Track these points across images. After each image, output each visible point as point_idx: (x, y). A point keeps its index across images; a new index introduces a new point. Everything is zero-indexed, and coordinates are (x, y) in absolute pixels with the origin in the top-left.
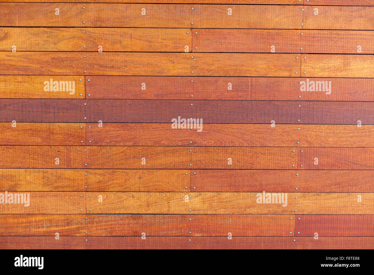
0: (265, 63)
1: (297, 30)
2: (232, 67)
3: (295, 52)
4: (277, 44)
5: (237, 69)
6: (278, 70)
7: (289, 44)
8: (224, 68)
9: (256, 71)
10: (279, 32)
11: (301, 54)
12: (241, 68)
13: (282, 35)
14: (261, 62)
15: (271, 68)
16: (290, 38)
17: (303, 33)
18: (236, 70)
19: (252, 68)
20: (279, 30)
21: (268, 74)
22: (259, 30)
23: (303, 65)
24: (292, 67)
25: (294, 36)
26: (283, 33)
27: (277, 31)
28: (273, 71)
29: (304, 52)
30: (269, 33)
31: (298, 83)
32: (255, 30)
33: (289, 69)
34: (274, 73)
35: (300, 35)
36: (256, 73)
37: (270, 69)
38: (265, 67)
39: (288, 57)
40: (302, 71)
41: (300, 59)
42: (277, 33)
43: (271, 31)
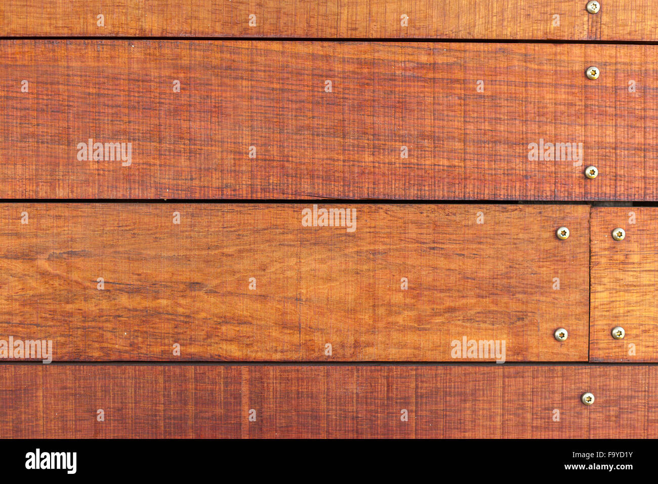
0: (346, 271)
1: (559, 48)
2: (124, 300)
3: (547, 195)
4: (426, 143)
5: (157, 313)
6: (435, 314)
7: (508, 142)
8: (69, 307)
9: (284, 326)
10: (440, 59)
11: (587, 208)
12: (184, 305)
13: (457, 81)
14: (322, 261)
15: (389, 304)
16: (512, 98)
17: (603, 65)
18: (148, 316)
19: (258, 306)
20: (439, 45)
21: (369, 345)
22: (301, 48)
23: (605, 277)
24: (535, 298)
25: (540, 85)
26: (464, 68)
27: (422, 55)
28: (400, 320)
29: (608, 191)
30: (373, 63)
31: (573, 403)
32: (276, 46)
33: (514, 306)
34: (411, 338)
35: (580, 81)
36: (287, 338)
37: (381, 311)
38: (350, 298)
39: (503, 229)
40: (600, 324)
41: (584, 240)
42: (421, 66)
43: (383, 52)
